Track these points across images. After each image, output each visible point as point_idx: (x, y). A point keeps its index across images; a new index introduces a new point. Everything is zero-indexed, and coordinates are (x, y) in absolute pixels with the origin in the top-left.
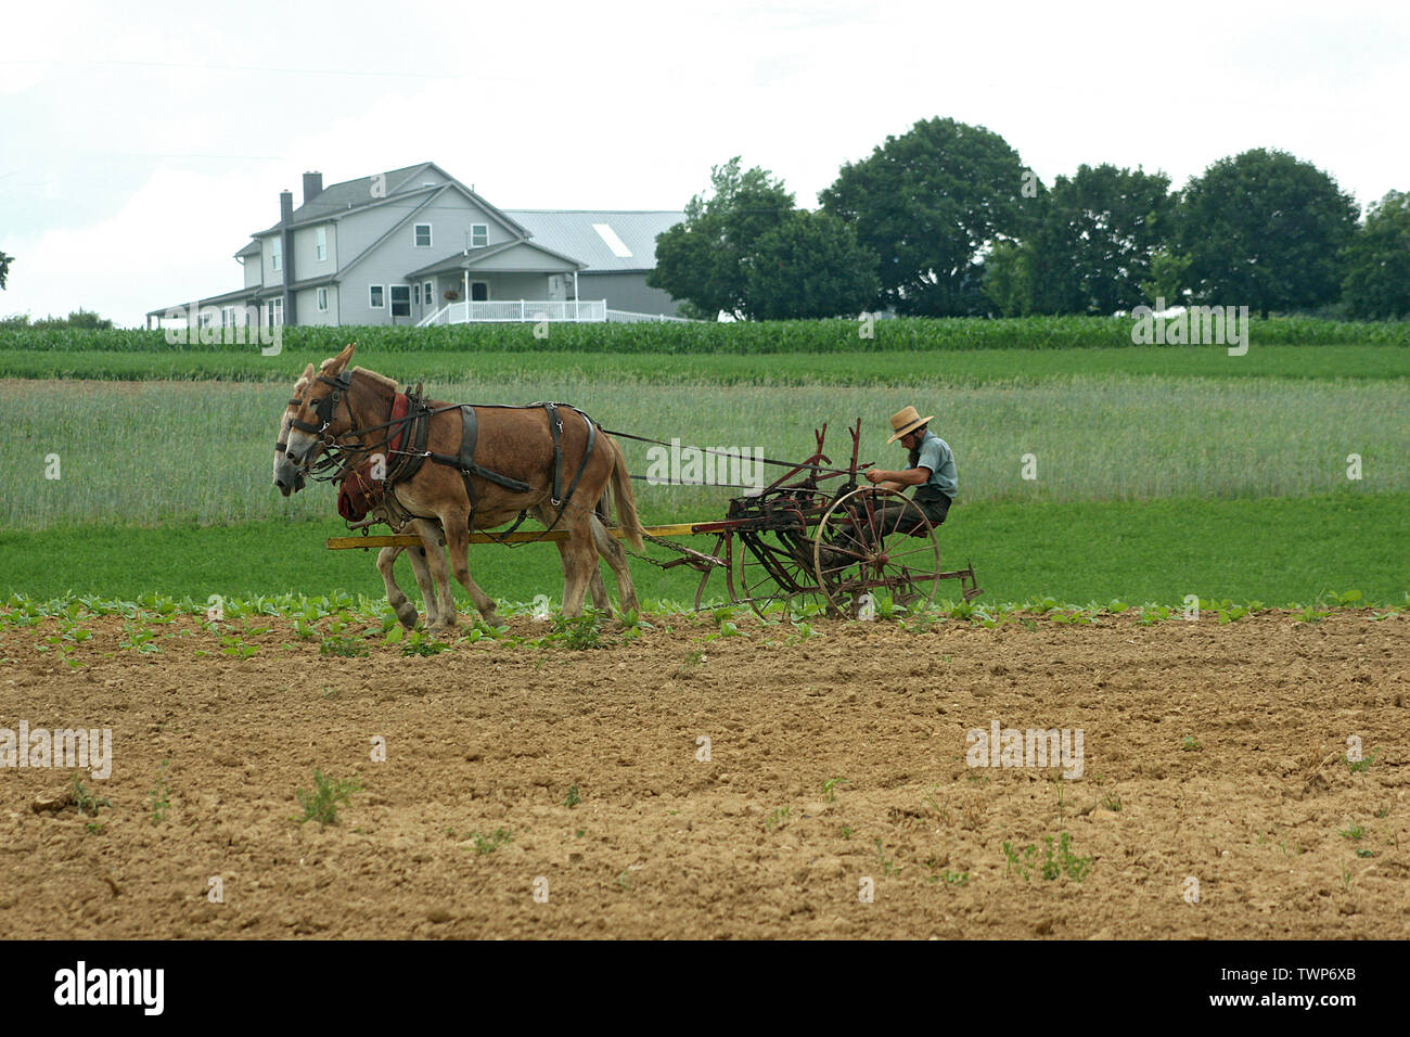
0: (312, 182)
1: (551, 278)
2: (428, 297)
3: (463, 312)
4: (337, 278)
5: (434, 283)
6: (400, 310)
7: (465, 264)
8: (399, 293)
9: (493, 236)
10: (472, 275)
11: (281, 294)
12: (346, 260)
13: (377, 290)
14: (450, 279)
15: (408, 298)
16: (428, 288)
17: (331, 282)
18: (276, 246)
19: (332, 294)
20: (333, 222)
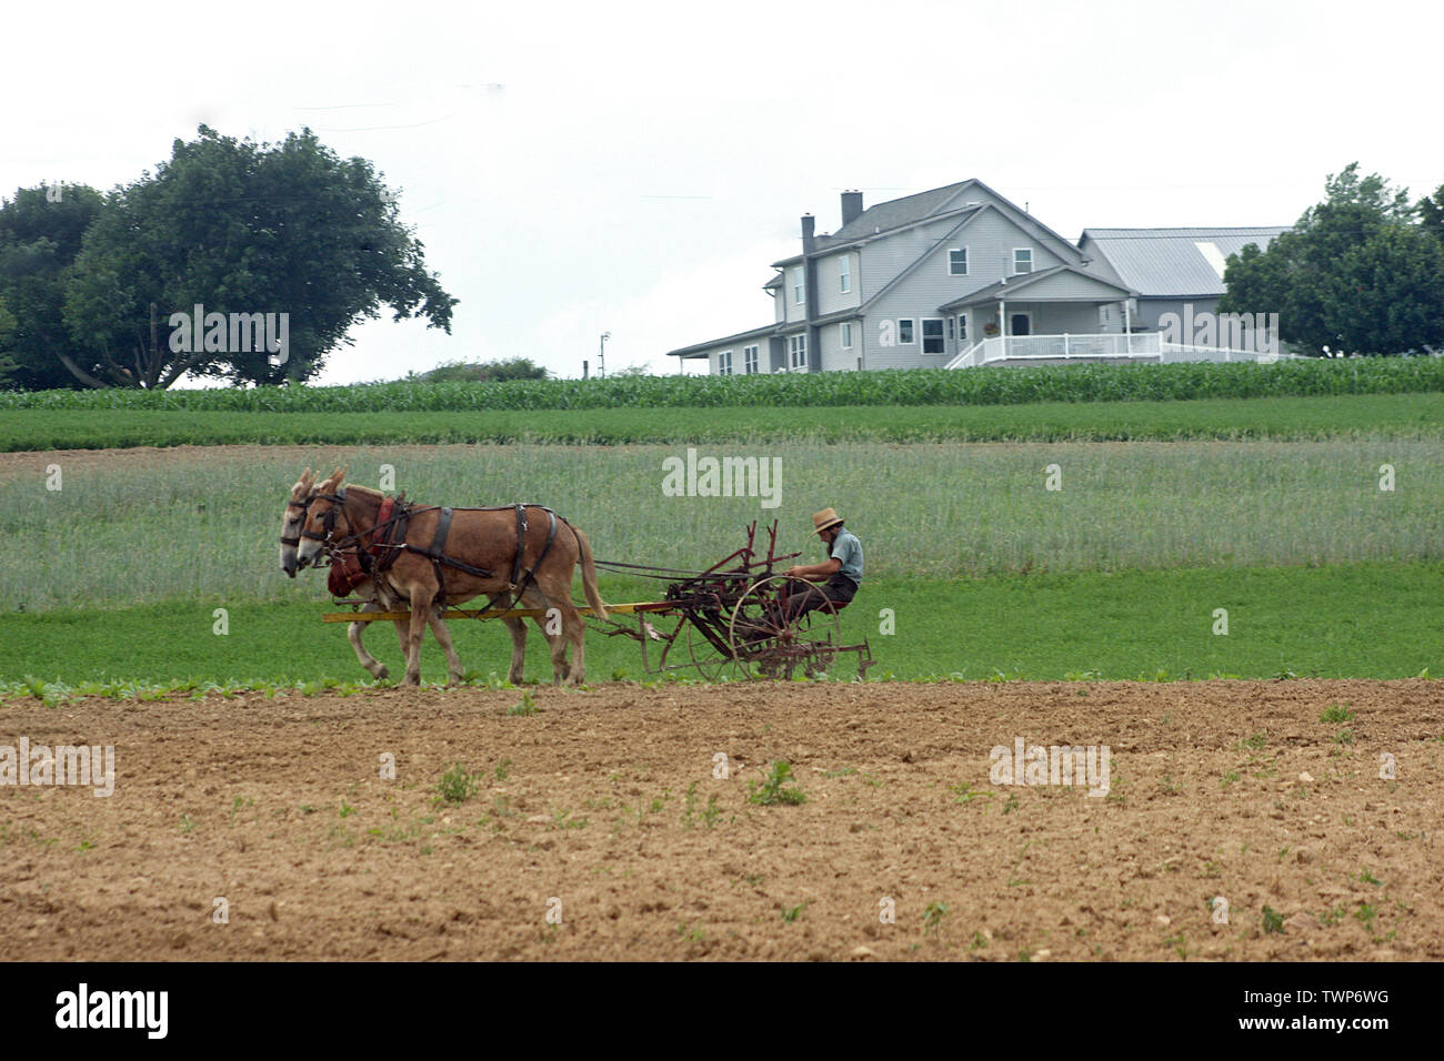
0: (852, 201)
1: (1103, 308)
2: (963, 331)
3: (998, 349)
4: (861, 312)
5: (968, 315)
6: (933, 346)
7: (1000, 294)
8: (932, 327)
9: (1038, 262)
10: (1009, 306)
11: (802, 330)
12: (871, 291)
13: (906, 324)
14: (985, 312)
15: (941, 333)
16: (963, 320)
17: (854, 317)
18: (798, 276)
19: (856, 329)
20: (856, 249)
